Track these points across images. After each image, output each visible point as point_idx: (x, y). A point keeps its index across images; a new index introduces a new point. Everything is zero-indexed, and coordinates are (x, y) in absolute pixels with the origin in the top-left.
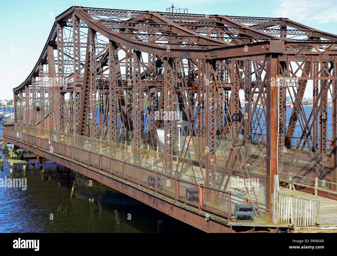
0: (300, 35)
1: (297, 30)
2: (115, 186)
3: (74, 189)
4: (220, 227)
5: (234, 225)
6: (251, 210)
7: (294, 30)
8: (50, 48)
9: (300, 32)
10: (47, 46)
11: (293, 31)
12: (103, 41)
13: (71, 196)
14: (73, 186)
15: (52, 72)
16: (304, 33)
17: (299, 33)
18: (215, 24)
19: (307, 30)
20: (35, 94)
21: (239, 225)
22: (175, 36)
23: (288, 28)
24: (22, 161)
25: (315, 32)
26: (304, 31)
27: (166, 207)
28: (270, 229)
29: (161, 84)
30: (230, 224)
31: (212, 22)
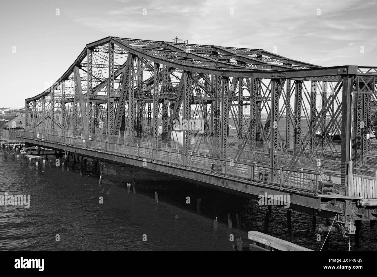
0: (275, 62)
1: (271, 58)
2: (173, 172)
3: (102, 177)
4: (306, 198)
5: (322, 197)
6: (332, 186)
7: (269, 58)
8: (76, 68)
9: (276, 60)
10: (74, 66)
11: (271, 59)
12: (116, 63)
13: (99, 182)
14: (101, 175)
15: (79, 86)
16: (278, 60)
17: (274, 60)
18: (211, 52)
19: (281, 58)
20: (54, 104)
21: (326, 197)
22: (191, 60)
23: (263, 56)
24: (38, 157)
25: (289, 60)
26: (278, 59)
27: (239, 186)
28: (346, 200)
29: (177, 97)
30: (319, 196)
31: (210, 51)
